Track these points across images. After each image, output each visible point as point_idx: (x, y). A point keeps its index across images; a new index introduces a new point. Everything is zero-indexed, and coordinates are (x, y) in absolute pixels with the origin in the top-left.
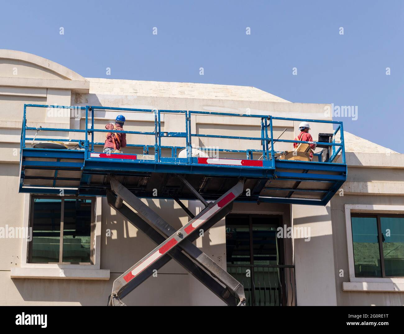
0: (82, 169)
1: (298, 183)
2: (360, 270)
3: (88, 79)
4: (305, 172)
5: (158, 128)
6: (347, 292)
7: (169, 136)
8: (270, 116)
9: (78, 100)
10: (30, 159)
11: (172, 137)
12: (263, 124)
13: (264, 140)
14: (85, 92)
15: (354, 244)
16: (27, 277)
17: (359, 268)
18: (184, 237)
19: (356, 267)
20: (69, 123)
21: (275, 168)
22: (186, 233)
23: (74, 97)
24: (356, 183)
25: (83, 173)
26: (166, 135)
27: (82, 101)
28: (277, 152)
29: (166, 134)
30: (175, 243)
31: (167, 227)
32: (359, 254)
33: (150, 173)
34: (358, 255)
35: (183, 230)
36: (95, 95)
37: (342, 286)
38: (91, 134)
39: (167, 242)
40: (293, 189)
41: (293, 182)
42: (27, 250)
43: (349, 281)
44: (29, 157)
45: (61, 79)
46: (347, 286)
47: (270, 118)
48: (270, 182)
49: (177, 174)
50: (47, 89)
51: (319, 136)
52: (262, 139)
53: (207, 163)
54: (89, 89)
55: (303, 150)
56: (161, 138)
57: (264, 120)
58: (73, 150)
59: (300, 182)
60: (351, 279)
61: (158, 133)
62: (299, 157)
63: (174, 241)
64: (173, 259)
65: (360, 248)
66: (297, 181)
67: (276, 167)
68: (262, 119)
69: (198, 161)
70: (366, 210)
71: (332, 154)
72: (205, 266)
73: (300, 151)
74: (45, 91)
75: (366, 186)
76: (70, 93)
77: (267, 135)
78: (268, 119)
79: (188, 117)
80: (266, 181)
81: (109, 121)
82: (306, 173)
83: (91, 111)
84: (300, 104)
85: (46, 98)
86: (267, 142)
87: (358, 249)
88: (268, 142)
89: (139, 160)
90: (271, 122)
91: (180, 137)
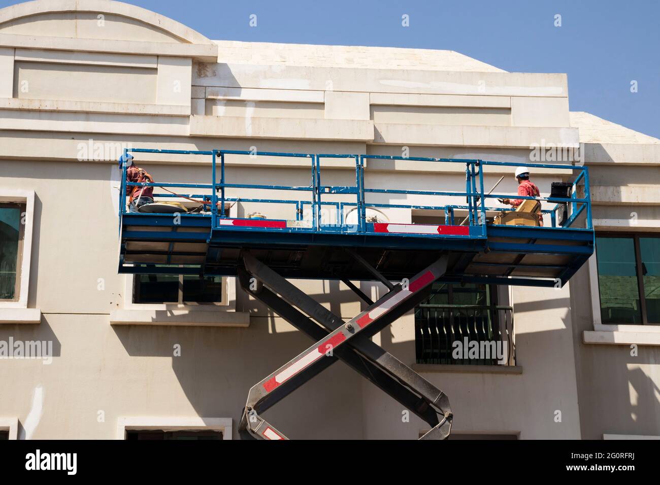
0: (208, 241)
1: (521, 257)
2: (610, 315)
3: (216, 42)
4: (532, 241)
5: (317, 181)
6: (590, 345)
7: (333, 192)
8: (479, 160)
9: (202, 72)
10: (134, 229)
11: (337, 193)
12: (469, 172)
13: (470, 196)
14: (213, 60)
15: (600, 278)
16: (134, 323)
17: (608, 312)
18: (356, 331)
19: (604, 311)
20: (190, 105)
21: (487, 238)
22: (358, 326)
23: (197, 67)
24: (602, 189)
25: (210, 247)
26: (328, 192)
27: (208, 74)
28: (490, 209)
29: (328, 189)
30: (344, 339)
31: (331, 318)
32: (608, 292)
33: (306, 246)
34: (607, 294)
35: (355, 322)
36: (225, 65)
37: (581, 336)
38: (220, 190)
39: (331, 337)
40: (514, 265)
41: (514, 256)
42: (133, 285)
43: (593, 329)
44: (132, 226)
45: (177, 42)
46: (589, 337)
47: (480, 164)
48: (480, 256)
49: (345, 247)
50: (158, 56)
51: (552, 186)
52: (468, 195)
53: (387, 231)
54: (217, 57)
55: (529, 210)
56: (321, 195)
57: (470, 166)
58: (194, 214)
59: (524, 255)
60: (596, 327)
61: (316, 188)
62: (522, 219)
63: (341, 335)
64: (339, 360)
65: (608, 284)
66: (519, 254)
67: (488, 236)
68: (468, 165)
69: (375, 228)
70: (618, 227)
71: (572, 213)
72: (390, 370)
73: (524, 211)
74: (155, 59)
75: (619, 192)
76: (190, 61)
77: (475, 189)
78: (476, 165)
79: (360, 164)
80: (474, 255)
81: (245, 103)
82: (533, 243)
83: (221, 157)
84: (521, 74)
85: (156, 69)
86: (474, 199)
87: (607, 285)
88: (476, 200)
89: (290, 228)
90: (481, 169)
91: (349, 193)
